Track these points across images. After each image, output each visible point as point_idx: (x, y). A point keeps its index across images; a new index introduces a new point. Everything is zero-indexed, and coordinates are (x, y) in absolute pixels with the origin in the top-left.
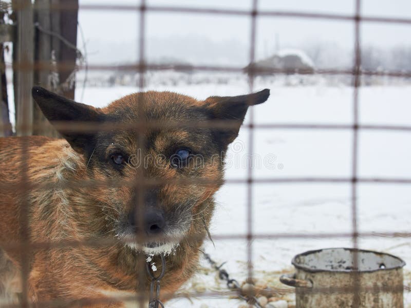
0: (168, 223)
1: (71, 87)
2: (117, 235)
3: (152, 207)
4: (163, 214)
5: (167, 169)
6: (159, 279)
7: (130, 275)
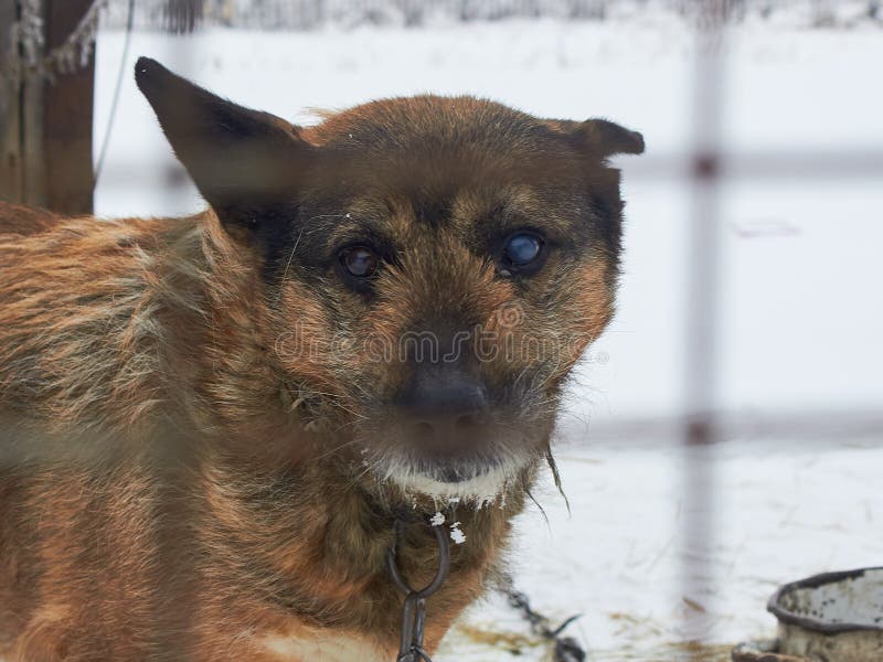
0: (496, 413)
1: (84, 61)
2: (366, 451)
3: (458, 372)
4: (484, 392)
5: (489, 282)
6: (424, 597)
7: (355, 582)
